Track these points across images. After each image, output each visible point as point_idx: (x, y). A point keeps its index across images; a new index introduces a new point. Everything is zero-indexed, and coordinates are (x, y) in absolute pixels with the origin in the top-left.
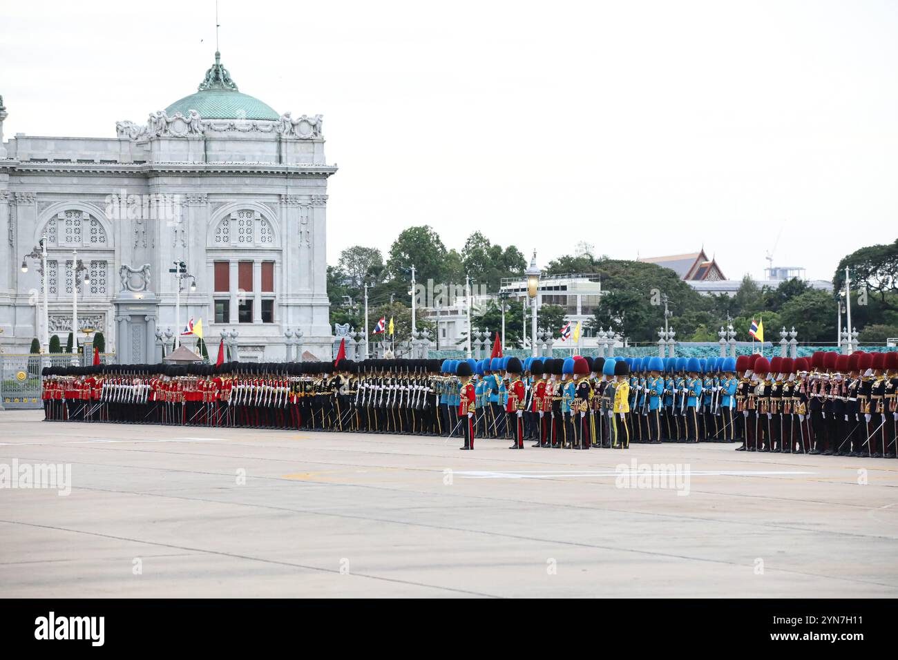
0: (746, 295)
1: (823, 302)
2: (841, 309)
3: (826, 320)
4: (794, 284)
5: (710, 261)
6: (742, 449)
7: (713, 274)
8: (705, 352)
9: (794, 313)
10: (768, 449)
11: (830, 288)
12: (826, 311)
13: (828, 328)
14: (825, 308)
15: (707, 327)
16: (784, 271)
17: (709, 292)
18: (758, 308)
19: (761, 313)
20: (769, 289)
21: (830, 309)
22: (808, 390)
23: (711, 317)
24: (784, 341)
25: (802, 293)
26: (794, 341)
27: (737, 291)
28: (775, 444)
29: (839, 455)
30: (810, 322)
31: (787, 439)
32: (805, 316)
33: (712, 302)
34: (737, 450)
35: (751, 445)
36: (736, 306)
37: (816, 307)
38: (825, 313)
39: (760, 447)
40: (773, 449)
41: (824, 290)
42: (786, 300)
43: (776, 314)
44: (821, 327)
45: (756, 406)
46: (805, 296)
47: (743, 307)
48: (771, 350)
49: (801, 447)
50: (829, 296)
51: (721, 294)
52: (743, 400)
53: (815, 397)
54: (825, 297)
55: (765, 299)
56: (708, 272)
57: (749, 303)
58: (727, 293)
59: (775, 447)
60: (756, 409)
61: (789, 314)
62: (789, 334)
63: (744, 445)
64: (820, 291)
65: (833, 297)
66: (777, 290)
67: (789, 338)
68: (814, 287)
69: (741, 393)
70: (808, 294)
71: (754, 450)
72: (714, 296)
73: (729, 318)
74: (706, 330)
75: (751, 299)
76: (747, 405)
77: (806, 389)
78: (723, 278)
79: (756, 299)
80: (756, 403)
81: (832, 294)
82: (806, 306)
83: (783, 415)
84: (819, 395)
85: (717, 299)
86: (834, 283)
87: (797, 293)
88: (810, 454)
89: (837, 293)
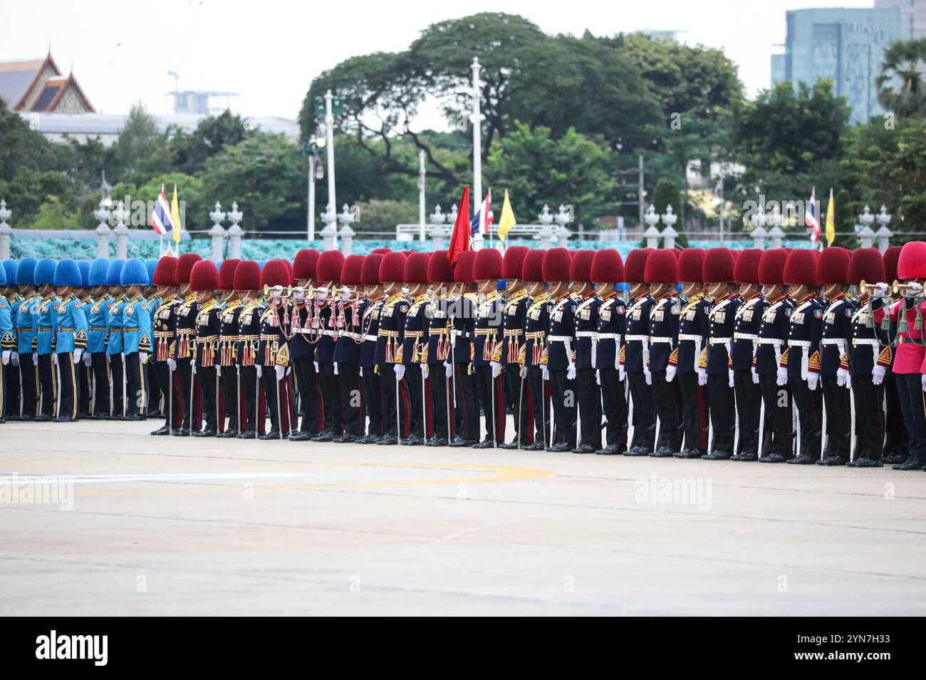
0: (135, 141)
1: (280, 158)
2: (315, 170)
3: (285, 192)
4: (225, 120)
5: (65, 76)
6: (164, 433)
7: (70, 100)
8: (64, 248)
9: (228, 177)
10: (213, 431)
11: (293, 133)
12: (285, 174)
13: (289, 205)
14: (283, 168)
15: (62, 200)
16: (202, 98)
17: (65, 135)
18: (158, 168)
19: (164, 176)
20: (179, 131)
21: (292, 171)
22: (286, 321)
23: (69, 184)
24: (217, 229)
25: (240, 139)
26: (235, 230)
27: (118, 133)
28: (227, 420)
29: (345, 441)
30: (257, 194)
31: (249, 413)
32: (247, 183)
33: (70, 155)
34: (153, 434)
35: (180, 424)
36: (117, 163)
37: (266, 166)
38: (284, 178)
39: (197, 427)
40: (222, 430)
41: (283, 134)
42: (212, 152)
43: (192, 178)
44: (276, 204)
45: (192, 352)
46: (248, 146)
47: (129, 163)
48: (190, 246)
49: (275, 428)
50: (291, 147)
51: (89, 140)
52: (170, 340)
53: (298, 335)
54: (283, 147)
55: (172, 150)
56: (62, 95)
57: (142, 157)
58: (98, 138)
59: (226, 428)
60: (191, 358)
61: (219, 177)
62: (226, 217)
63: (167, 424)
64: (274, 137)
65: (299, 148)
66: (195, 133)
67: (226, 225)
68: (263, 129)
69: (165, 327)
70: (253, 141)
71: (185, 434)
72: (75, 142)
73: (106, 185)
74: (60, 206)
75: (144, 151)
76: (177, 351)
77: (281, 319)
78: (88, 107)
79: (154, 150)
80: (191, 346)
81: (296, 143)
82: (249, 164)
83: (241, 367)
84: (305, 331)
85: (81, 149)
86: (301, 123)
87: (232, 140)
88: (292, 440)
89: (307, 141)
